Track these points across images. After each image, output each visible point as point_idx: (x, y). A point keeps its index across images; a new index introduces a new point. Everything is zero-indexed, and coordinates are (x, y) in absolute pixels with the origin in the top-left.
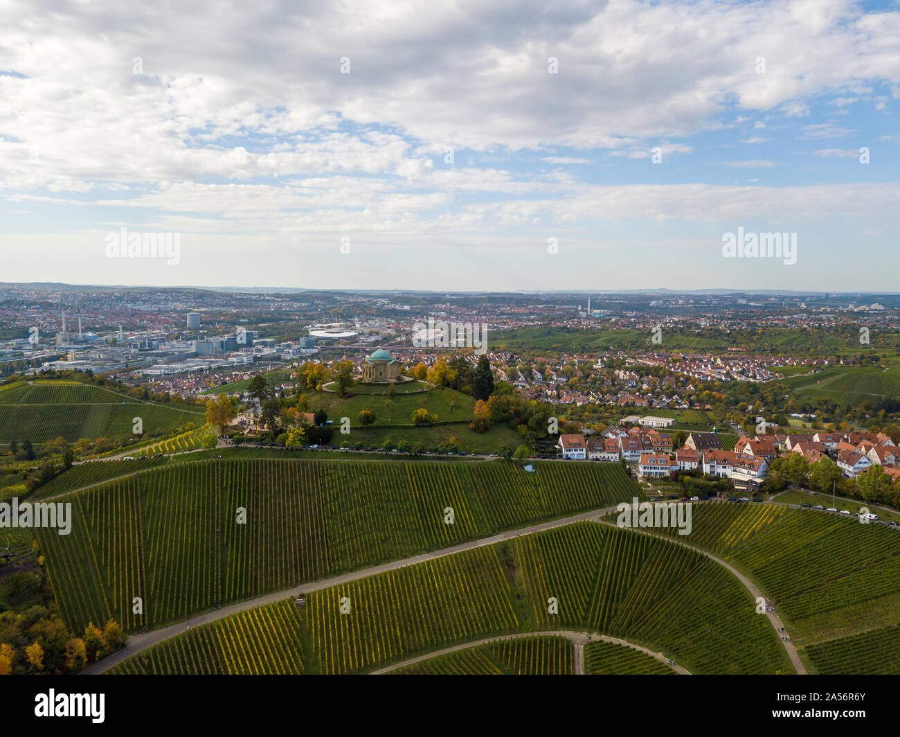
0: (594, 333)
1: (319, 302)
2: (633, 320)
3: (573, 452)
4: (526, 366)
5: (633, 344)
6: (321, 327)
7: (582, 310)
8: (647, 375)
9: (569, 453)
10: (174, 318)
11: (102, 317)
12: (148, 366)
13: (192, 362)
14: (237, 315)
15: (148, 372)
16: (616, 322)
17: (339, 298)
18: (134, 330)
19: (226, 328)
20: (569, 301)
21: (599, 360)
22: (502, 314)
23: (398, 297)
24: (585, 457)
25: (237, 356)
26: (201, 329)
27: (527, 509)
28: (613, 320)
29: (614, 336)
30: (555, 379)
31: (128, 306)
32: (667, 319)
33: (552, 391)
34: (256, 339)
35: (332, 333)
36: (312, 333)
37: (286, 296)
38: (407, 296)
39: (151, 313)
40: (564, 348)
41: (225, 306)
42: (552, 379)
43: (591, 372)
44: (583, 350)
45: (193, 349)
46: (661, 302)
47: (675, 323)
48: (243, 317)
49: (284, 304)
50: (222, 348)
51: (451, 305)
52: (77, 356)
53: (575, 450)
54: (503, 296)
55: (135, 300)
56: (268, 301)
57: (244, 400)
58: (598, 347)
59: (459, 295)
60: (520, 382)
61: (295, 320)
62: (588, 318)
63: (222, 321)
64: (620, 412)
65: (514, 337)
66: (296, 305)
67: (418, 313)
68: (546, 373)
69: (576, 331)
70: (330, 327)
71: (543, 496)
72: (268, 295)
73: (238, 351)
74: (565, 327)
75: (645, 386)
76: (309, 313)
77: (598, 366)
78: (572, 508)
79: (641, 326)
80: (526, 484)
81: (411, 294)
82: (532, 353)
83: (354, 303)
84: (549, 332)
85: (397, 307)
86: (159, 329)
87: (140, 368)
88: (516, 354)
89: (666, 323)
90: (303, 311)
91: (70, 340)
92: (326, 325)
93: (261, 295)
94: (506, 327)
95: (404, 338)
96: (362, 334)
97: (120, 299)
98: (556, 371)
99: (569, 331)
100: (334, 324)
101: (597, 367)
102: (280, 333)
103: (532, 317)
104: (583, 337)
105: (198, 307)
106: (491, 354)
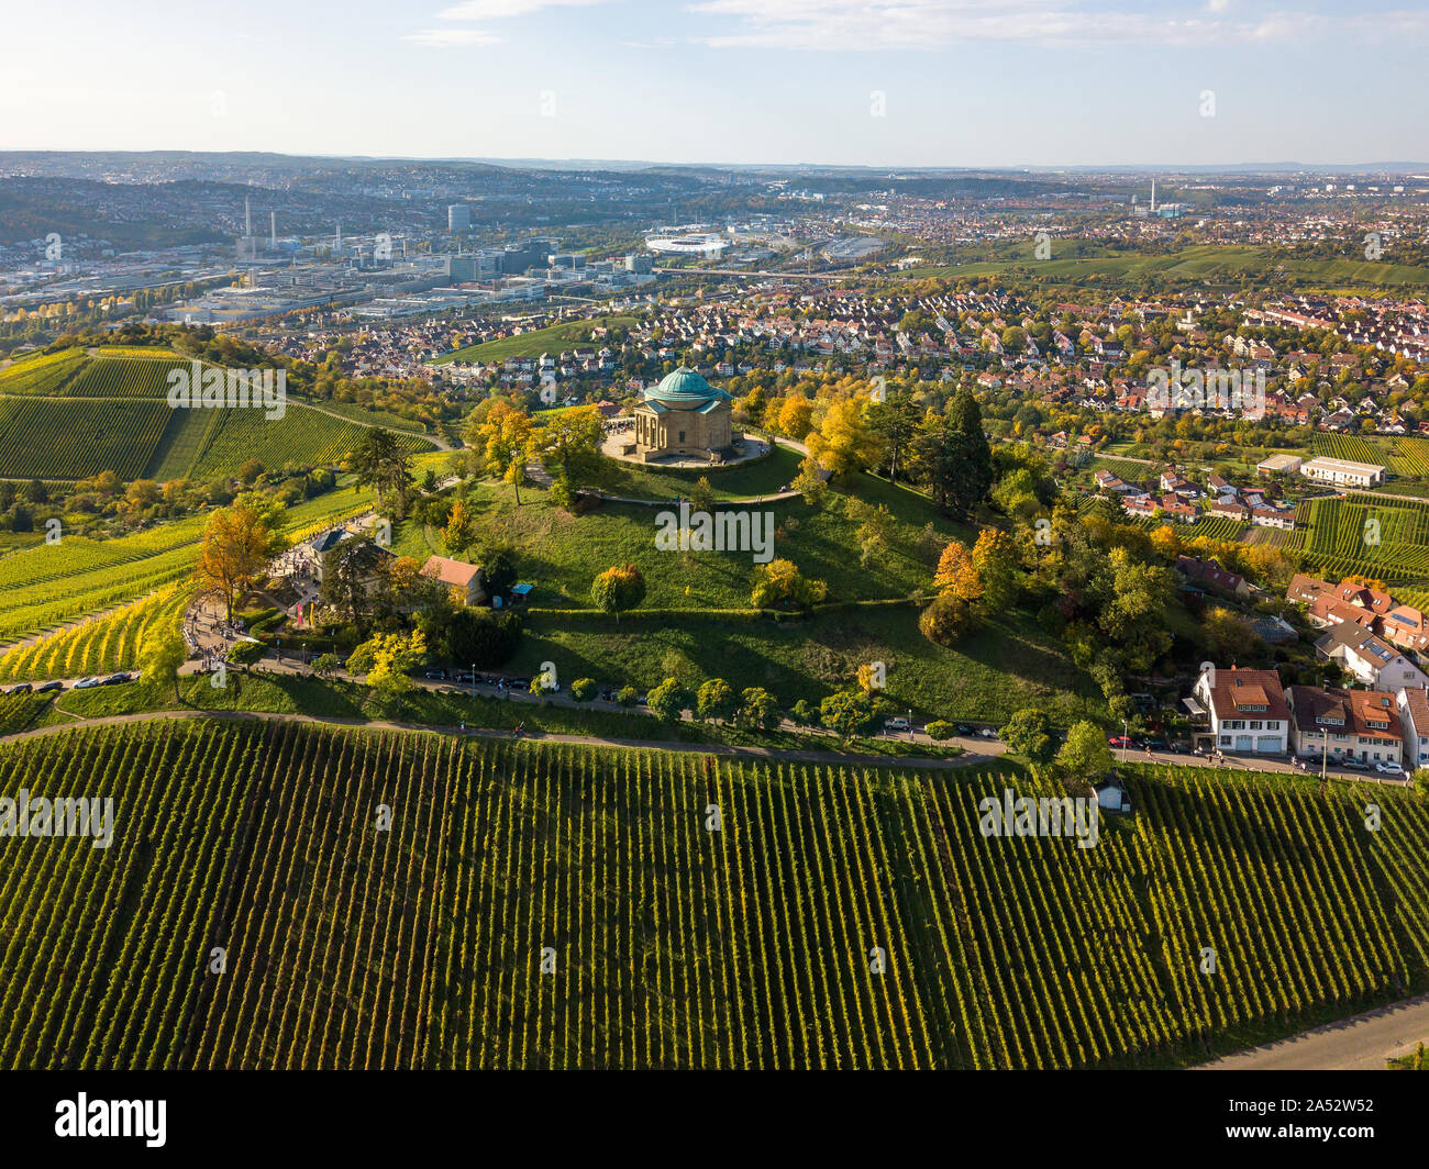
0: (1168, 252)
1: (671, 186)
2: (1240, 223)
3: (1247, 731)
4: (1041, 324)
5: (1250, 275)
6: (670, 232)
7: (1139, 203)
8: (1295, 347)
9: (1234, 733)
10: (432, 213)
11: (320, 210)
12: (366, 300)
13: (441, 294)
14: (534, 209)
15: (364, 311)
16: (1206, 229)
17: (704, 180)
18: (364, 233)
19: (513, 231)
20: (1112, 186)
21: (1189, 314)
22: (991, 210)
23: (804, 179)
24: (1284, 747)
25: (517, 284)
26: (472, 232)
27: (1117, 995)
28: (1201, 223)
29: (1211, 259)
30: (1101, 351)
31: (366, 191)
32: (1309, 222)
33: (1097, 380)
34: (554, 253)
35: (686, 243)
36: (651, 245)
37: (617, 175)
38: (820, 175)
39: (396, 204)
40: (1113, 284)
41: (516, 193)
42: (1094, 353)
43: (1176, 339)
44: (1153, 287)
45: (446, 270)
46: (1290, 188)
47: (1328, 231)
48: (542, 214)
49: (612, 190)
50: (497, 269)
51: (897, 192)
52: (260, 280)
53: (1253, 726)
54: (993, 176)
55: (376, 181)
56: (589, 184)
57: (503, 378)
58: (1181, 281)
59: (912, 173)
60: (1029, 357)
61: (627, 218)
62: (1153, 218)
63: (508, 219)
64: (1252, 440)
65: (1015, 256)
66: (632, 191)
67: (840, 207)
68: (1083, 341)
69: (1133, 246)
70: (684, 232)
71: (1167, 932)
72: (588, 174)
73: (523, 275)
74: (1110, 240)
75: (1294, 375)
76: (652, 207)
77: (1187, 324)
78: (1279, 1002)
79: (1259, 237)
80: (1102, 872)
81: (828, 171)
82: (1050, 293)
83: (729, 187)
84: (1081, 249)
85: (803, 196)
86: (405, 231)
87: (353, 305)
88: (1018, 294)
89: (1308, 232)
90: (645, 202)
91: (257, 251)
92: (677, 229)
93: (576, 174)
94: (997, 235)
95: (808, 256)
96: (739, 246)
97: (355, 179)
98: (1103, 334)
99: (1120, 246)
100: (692, 227)
101: (1185, 327)
102: (598, 243)
103: (1047, 216)
104: (1148, 260)
105: (473, 195)
106: (972, 293)
